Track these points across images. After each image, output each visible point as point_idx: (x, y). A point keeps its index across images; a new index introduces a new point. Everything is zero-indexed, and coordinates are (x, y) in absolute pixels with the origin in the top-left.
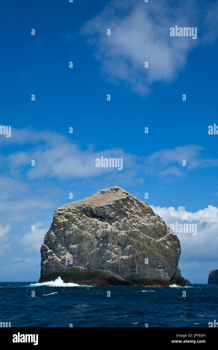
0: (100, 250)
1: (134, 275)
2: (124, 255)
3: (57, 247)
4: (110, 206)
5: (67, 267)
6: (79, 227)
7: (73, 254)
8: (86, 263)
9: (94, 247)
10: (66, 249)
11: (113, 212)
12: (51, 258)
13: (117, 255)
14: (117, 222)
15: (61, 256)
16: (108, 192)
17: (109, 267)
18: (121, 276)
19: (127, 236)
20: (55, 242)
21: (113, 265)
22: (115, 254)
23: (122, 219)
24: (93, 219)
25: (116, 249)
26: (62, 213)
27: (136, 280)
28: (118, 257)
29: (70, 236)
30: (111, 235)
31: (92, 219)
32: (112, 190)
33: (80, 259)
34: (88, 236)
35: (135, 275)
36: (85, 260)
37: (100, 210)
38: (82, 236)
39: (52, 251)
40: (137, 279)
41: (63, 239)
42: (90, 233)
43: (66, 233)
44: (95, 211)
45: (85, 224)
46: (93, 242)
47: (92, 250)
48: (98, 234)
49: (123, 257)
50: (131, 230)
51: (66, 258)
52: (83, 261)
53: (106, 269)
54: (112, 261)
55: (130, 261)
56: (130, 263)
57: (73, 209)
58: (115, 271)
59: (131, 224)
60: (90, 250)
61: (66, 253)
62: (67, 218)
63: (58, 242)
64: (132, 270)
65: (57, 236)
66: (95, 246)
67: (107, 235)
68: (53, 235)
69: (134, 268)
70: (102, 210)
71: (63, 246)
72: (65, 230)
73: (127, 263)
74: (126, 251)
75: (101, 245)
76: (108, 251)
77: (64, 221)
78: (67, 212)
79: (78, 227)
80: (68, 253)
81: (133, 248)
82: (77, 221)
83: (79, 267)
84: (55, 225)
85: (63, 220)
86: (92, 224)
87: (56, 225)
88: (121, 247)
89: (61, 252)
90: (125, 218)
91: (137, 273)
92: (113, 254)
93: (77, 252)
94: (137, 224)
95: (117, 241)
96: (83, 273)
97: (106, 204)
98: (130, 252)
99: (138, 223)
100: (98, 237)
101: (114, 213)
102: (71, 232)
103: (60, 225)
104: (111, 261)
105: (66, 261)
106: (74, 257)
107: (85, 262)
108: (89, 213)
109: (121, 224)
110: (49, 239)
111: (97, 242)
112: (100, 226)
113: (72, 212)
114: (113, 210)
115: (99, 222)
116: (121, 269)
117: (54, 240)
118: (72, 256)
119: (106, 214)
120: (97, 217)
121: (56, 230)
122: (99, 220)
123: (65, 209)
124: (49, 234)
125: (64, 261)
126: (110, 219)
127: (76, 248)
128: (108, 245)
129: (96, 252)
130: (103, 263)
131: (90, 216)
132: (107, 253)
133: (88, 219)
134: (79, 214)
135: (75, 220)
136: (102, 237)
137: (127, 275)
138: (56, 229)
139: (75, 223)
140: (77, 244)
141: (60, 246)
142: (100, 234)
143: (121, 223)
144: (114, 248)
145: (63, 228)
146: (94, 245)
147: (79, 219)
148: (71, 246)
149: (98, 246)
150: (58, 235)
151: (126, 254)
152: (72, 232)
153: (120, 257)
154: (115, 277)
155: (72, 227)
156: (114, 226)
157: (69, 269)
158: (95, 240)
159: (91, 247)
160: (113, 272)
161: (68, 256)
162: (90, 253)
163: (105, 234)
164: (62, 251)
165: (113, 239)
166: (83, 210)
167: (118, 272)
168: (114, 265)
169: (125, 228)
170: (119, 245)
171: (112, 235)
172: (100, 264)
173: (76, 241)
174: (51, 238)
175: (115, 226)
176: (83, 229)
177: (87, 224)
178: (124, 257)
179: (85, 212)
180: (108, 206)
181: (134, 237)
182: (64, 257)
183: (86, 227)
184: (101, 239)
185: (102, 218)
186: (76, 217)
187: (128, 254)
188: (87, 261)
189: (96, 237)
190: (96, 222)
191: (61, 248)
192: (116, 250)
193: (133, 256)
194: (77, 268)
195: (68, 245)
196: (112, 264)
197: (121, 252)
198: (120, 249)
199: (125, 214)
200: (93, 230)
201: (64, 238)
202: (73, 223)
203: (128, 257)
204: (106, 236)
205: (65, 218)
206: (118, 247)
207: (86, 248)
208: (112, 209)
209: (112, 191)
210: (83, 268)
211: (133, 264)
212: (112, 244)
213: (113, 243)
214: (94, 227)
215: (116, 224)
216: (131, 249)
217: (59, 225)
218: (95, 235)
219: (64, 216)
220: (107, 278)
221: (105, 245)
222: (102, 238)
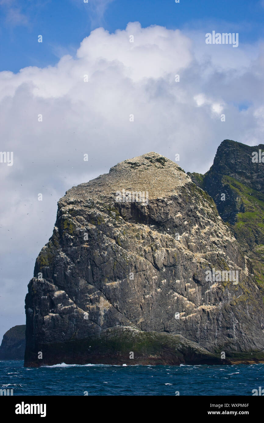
0: (163, 294)
1: (230, 343)
2: (206, 304)
3: (76, 285)
4: (174, 198)
5: (103, 327)
6: (120, 243)
7: (112, 300)
8: (139, 320)
9: (151, 286)
10: (96, 289)
11: (179, 211)
12: (65, 309)
13: (194, 302)
14: (187, 235)
15: (87, 304)
16: (144, 164)
17: (179, 327)
18: (201, 345)
19: (210, 263)
20: (72, 274)
21: (187, 322)
22: (190, 300)
23: (193, 228)
24: (139, 227)
25: (192, 290)
26: (80, 210)
27: (232, 353)
28: (195, 308)
29: (105, 261)
30: (181, 262)
31: (137, 226)
32: (151, 161)
33: (125, 311)
34: (139, 264)
35: (233, 344)
36: (135, 313)
37: (160, 208)
38: (128, 263)
39: (65, 295)
40: (235, 350)
41: (89, 267)
42: (142, 256)
43: (94, 255)
44: (146, 208)
45: (127, 236)
46: (150, 275)
47: (148, 294)
48: (158, 258)
49: (204, 307)
50: (211, 251)
51: (100, 309)
52: (132, 315)
53: (173, 331)
54: (185, 315)
55: (221, 315)
56: (220, 319)
57: (98, 203)
58: (190, 335)
59: (208, 239)
60: (145, 292)
61: (99, 297)
62: (93, 222)
63: (78, 274)
64: (225, 332)
65: (74, 262)
66: (154, 284)
67: (176, 263)
68: (67, 259)
69: (228, 328)
70: (162, 207)
71: (90, 283)
72: (92, 249)
73: (213, 319)
74: (209, 296)
75: (164, 281)
76: (176, 294)
77: (89, 228)
78: (90, 208)
79: (117, 243)
80: (102, 299)
81: (223, 290)
82: (110, 229)
83: (127, 327)
84: (70, 236)
85: (87, 225)
86: (141, 237)
87: (72, 237)
88: (200, 287)
89: (87, 296)
90: (197, 226)
91: (236, 338)
92: (186, 300)
93: (120, 296)
94: (218, 239)
95: (191, 274)
96: (140, 341)
97: (166, 195)
98: (218, 297)
99: (218, 236)
100: (160, 265)
101: (181, 215)
102: (104, 253)
103: (80, 236)
104: (183, 316)
105: (100, 315)
106: (113, 306)
107: (136, 317)
108: (128, 211)
109: (193, 239)
110: (54, 267)
111: (156, 277)
112: (158, 241)
113: (98, 208)
114: (178, 208)
115: (155, 234)
116: (201, 331)
117: (70, 269)
118: (111, 305)
119: (169, 215)
120: (148, 222)
121: (71, 246)
122: (153, 229)
123: (81, 201)
124: (55, 257)
125: (94, 315)
126: (174, 226)
127: (119, 288)
128: (177, 281)
129: (154, 297)
130: (168, 319)
131: (130, 219)
132: (176, 298)
133: (128, 226)
134: (114, 213)
135: (108, 226)
136: (165, 266)
137: (212, 343)
138: (72, 244)
139: (108, 234)
140: (118, 280)
141: (82, 282)
142: (163, 258)
143: (193, 236)
144: (188, 290)
145: (86, 243)
146: (151, 283)
147: (114, 224)
148: (107, 284)
149: (159, 285)
150: (78, 260)
151: (209, 301)
152: (106, 252)
153: (199, 308)
154: (193, 348)
155: (104, 243)
156: (181, 241)
157: (108, 332)
158: (154, 271)
159: (145, 287)
160: (186, 337)
161: (104, 305)
162: (144, 298)
163: (172, 260)
164: (89, 294)
165: (186, 269)
166: (117, 205)
167: (196, 337)
168: (188, 324)
169: (201, 248)
170: (196, 283)
171: (183, 262)
172: (164, 322)
173: (117, 273)
174: (61, 266)
175: (183, 242)
176: (126, 248)
177: (132, 237)
178: (208, 307)
179: (120, 209)
180: (171, 200)
181: (219, 265)
182: (94, 306)
183: (131, 242)
184: (164, 270)
185: (160, 225)
186: (108, 219)
187: (213, 301)
188: (139, 315)
189: (156, 266)
190: (150, 232)
191: (87, 288)
192: (192, 293)
193: (224, 306)
194: (126, 331)
195: (100, 281)
196: (185, 322)
197: (199, 297)
198: (199, 291)
199: (195, 217)
200: (147, 250)
201: (92, 265)
202: (104, 233)
203: (214, 307)
204: (173, 263)
205: (88, 221)
206: (195, 287)
207: (136, 288)
208: (178, 205)
209: (152, 164)
210: (137, 331)
211: (226, 321)
212: (183, 280)
213: (184, 278)
214: (147, 243)
215: (185, 238)
216: (219, 291)
217: (79, 238)
218: (153, 260)
219: (85, 216)
220: (178, 349)
221: (171, 281)
222: (165, 268)
